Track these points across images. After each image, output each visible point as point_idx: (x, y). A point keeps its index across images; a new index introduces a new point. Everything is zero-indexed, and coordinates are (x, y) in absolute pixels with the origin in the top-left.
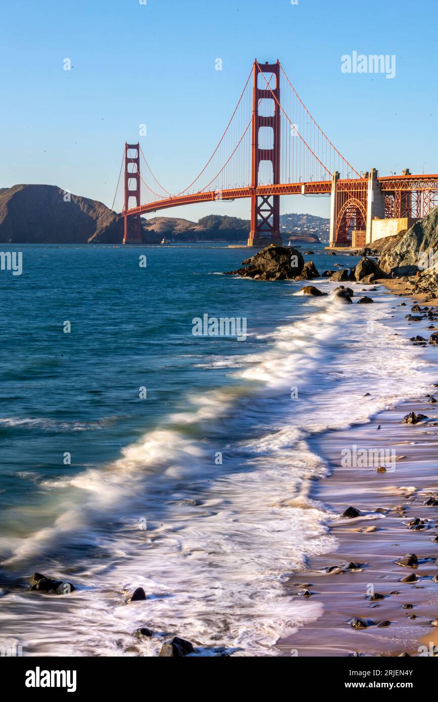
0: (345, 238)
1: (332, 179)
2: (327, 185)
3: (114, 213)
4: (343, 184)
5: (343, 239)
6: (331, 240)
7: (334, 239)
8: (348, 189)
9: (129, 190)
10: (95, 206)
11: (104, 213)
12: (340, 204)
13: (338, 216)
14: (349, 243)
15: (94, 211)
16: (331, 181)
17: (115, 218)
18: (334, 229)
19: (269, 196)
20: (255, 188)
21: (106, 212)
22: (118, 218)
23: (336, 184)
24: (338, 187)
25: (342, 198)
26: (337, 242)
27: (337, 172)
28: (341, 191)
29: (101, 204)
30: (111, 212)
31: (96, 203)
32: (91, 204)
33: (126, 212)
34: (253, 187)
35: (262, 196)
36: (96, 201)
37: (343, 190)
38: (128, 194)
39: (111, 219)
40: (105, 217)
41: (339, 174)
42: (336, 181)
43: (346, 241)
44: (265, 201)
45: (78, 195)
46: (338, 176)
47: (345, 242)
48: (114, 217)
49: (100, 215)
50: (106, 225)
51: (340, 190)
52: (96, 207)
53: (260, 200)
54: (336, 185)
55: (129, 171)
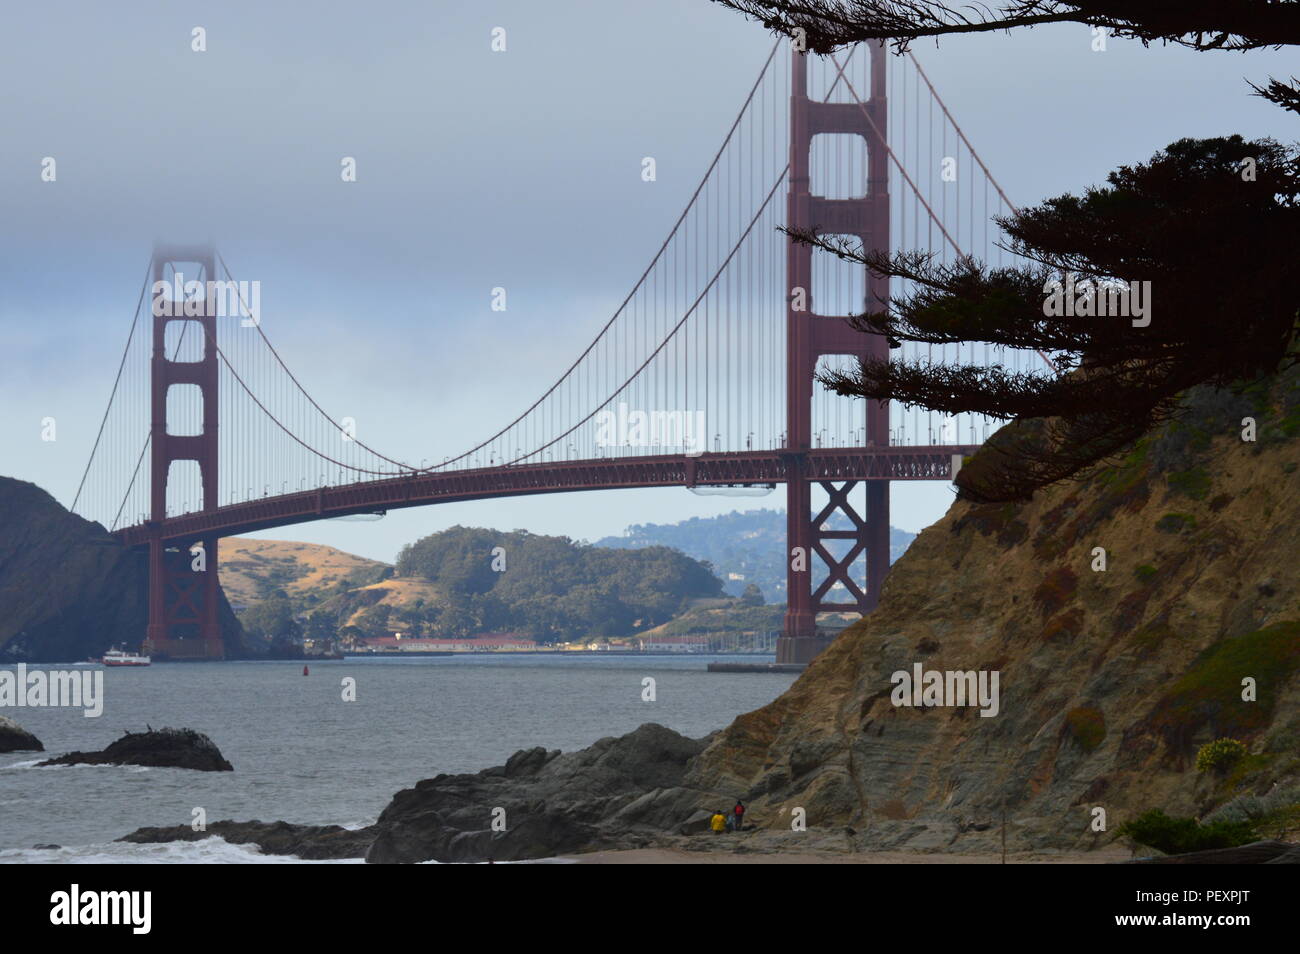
9: (170, 431)
19: (850, 483)
20: (802, 453)
33: (155, 524)
34: (796, 451)
35: (827, 484)
38: (166, 449)
44: (838, 499)
55: (169, 356)
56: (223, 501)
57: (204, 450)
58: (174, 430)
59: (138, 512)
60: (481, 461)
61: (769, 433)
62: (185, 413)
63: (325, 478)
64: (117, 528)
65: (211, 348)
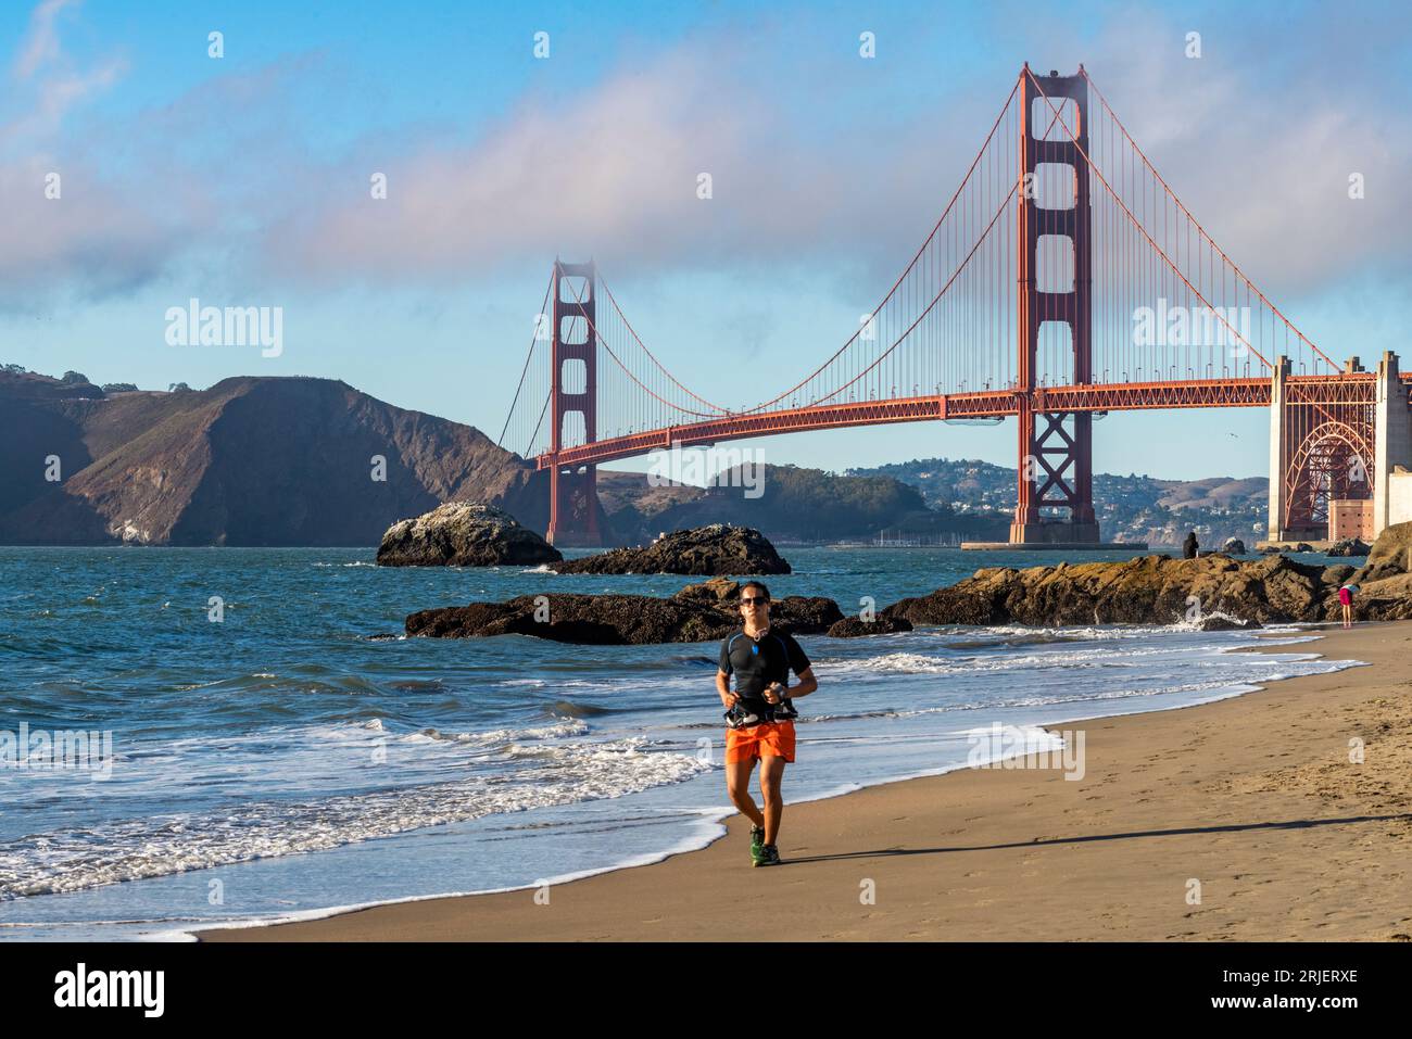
0: (1308, 519)
1: (1270, 373)
2: (1255, 389)
3: (516, 457)
4: (1302, 387)
5: (1302, 522)
6: (1273, 521)
7: (1281, 520)
8: (1318, 400)
9: (565, 391)
10: (458, 437)
11: (484, 457)
12: (1296, 435)
13: (1289, 464)
14: (1320, 530)
15: (456, 455)
16: (1270, 380)
17: (521, 472)
18: (1281, 497)
19: (1063, 415)
20: (1030, 392)
21: (491, 456)
22: (527, 474)
23: (1282, 385)
24: (1289, 394)
25: (1298, 423)
26: (1287, 530)
27: (1284, 358)
28: (1300, 403)
29: (475, 435)
30: (507, 458)
31: (460, 431)
32: (446, 432)
33: (554, 455)
34: (1025, 390)
35: (1047, 415)
36: (461, 425)
37: (1304, 400)
38: (563, 402)
39: (508, 476)
40: (490, 471)
41: (1290, 362)
42: (1284, 380)
43: (1310, 526)
44: (1055, 425)
45: (407, 408)
46: (1287, 367)
47: (1308, 530)
48: (516, 471)
49: (474, 463)
50: (494, 494)
51: (1296, 400)
52: (464, 440)
53: (1042, 424)
54: (1283, 390)
55: (564, 340)
56: (600, 438)
57: (586, 403)
58: (566, 390)
59: (542, 446)
60: (786, 406)
61: (1004, 376)
62: (574, 378)
63: (658, 424)
64: (528, 458)
65: (592, 334)
